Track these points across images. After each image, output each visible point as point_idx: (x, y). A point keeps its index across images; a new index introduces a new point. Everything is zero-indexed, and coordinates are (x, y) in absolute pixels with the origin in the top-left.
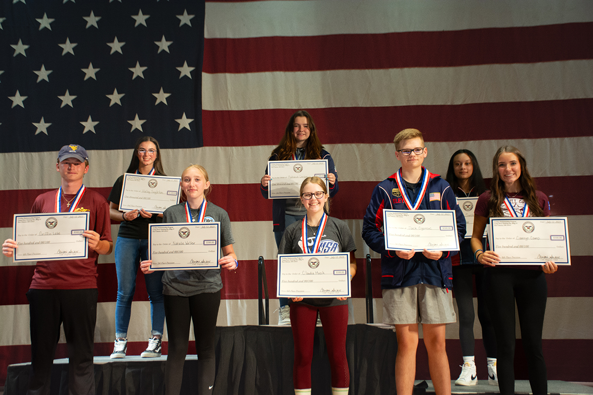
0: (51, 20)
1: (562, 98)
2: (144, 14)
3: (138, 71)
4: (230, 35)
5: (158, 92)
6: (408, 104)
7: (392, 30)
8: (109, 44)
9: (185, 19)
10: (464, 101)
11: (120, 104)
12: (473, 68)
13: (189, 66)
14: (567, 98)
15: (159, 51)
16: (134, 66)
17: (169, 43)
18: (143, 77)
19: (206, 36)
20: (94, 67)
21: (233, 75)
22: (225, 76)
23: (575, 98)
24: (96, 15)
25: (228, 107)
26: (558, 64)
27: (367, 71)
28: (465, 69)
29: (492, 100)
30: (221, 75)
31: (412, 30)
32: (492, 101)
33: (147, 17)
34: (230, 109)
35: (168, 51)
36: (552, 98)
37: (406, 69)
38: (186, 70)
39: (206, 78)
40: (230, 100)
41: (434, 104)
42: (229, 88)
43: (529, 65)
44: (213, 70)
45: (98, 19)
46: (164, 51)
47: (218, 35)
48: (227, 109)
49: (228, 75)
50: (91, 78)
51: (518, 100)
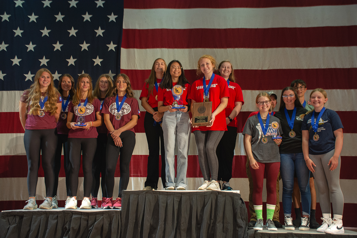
0: (37, 17)
1: (323, 68)
2: (89, 14)
3: (85, 46)
4: (137, 27)
5: (96, 58)
6: (237, 69)
7: (229, 27)
8: (69, 31)
9: (112, 18)
10: (269, 68)
11: (74, 65)
12: (274, 49)
13: (114, 44)
14: (325, 68)
15: (97, 35)
16: (83, 43)
17: (103, 31)
18: (87, 50)
19: (124, 27)
20: (60, 44)
21: (138, 50)
22: (134, 51)
23: (330, 68)
24: (62, 14)
25: (135, 68)
26: (320, 49)
27: (214, 49)
28: (269, 50)
29: (284, 67)
30: (132, 50)
31: (240, 27)
32: (284, 68)
33: (91, 16)
34: (136, 69)
35: (102, 36)
36: (317, 67)
37: (236, 49)
38: (112, 47)
39: (123, 51)
40: (137, 63)
41: (252, 69)
42: (136, 57)
43: (305, 49)
44: (127, 46)
45: (63, 16)
46: (99, 35)
47: (131, 27)
48: (134, 69)
49: (136, 50)
50: (58, 50)
51: (299, 68)
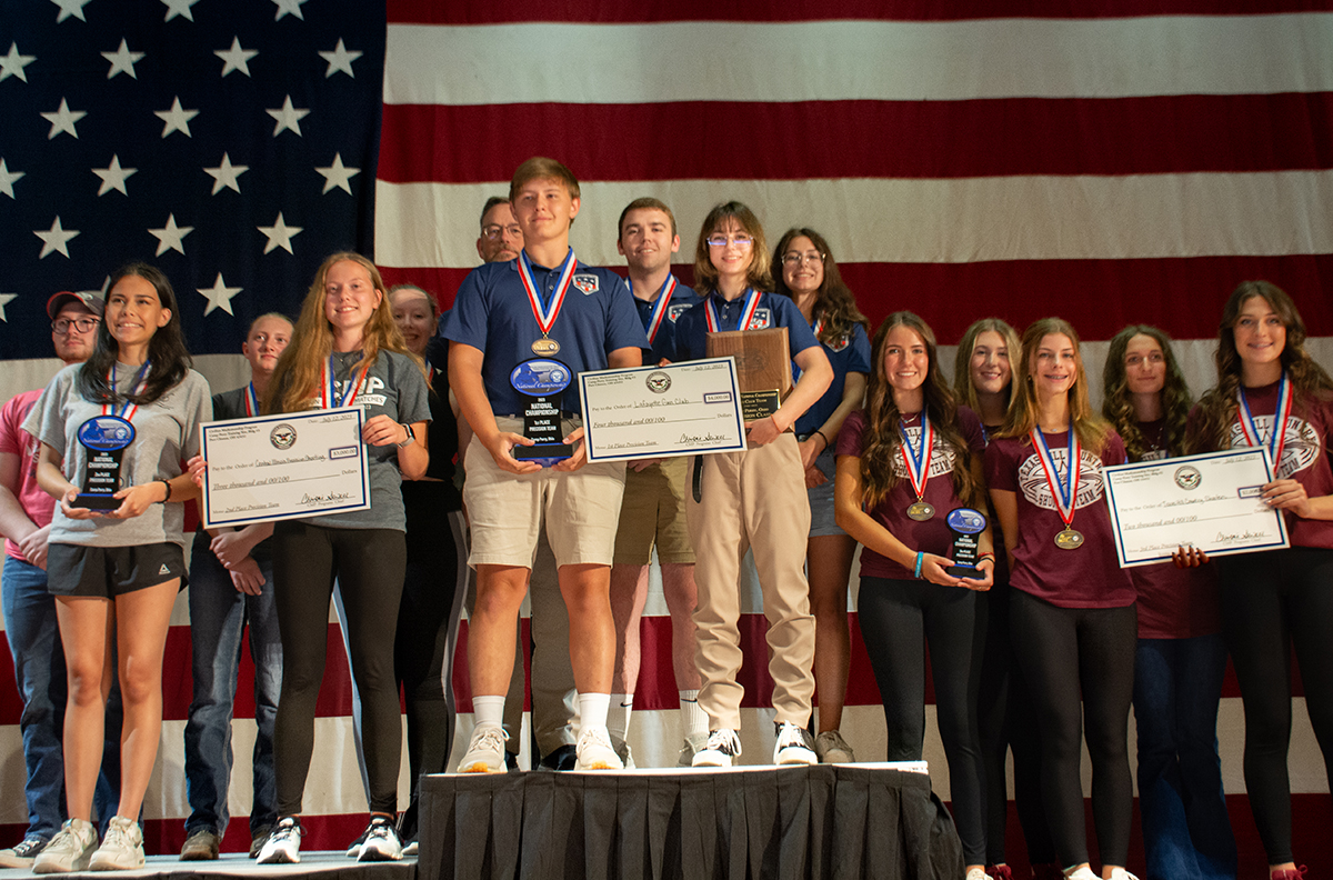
0: (28, 60)
1: (1184, 254)
2: (244, 47)
3: (226, 175)
4: (443, 98)
5: (272, 224)
6: (851, 260)
7: (811, 96)
8: (159, 114)
9: (340, 60)
10: (976, 255)
11: (182, 251)
12: (993, 183)
13: (346, 164)
14: (1194, 254)
15: (277, 131)
16: (217, 164)
17: (301, 114)
18: (238, 190)
19: (389, 97)
20: (123, 166)
21: (448, 187)
22: (431, 191)
23: (1211, 253)
24: (132, 49)
25: (435, 261)
26: (1171, 179)
27: (756, 183)
28: (973, 184)
29: (1035, 254)
30: (420, 188)
31: (855, 96)
32: (1035, 256)
33: (251, 54)
34: (440, 265)
35: (298, 131)
36: (1161, 252)
37: (844, 182)
38: (338, 175)
39: (385, 192)
40: (442, 244)
41: (909, 260)
42: (439, 214)
43: (1112, 180)
44: (401, 176)
45: (136, 57)
46: (287, 131)
47: (416, 98)
48: (433, 266)
49: (437, 187)
50: (114, 191)
51: (1091, 256)
